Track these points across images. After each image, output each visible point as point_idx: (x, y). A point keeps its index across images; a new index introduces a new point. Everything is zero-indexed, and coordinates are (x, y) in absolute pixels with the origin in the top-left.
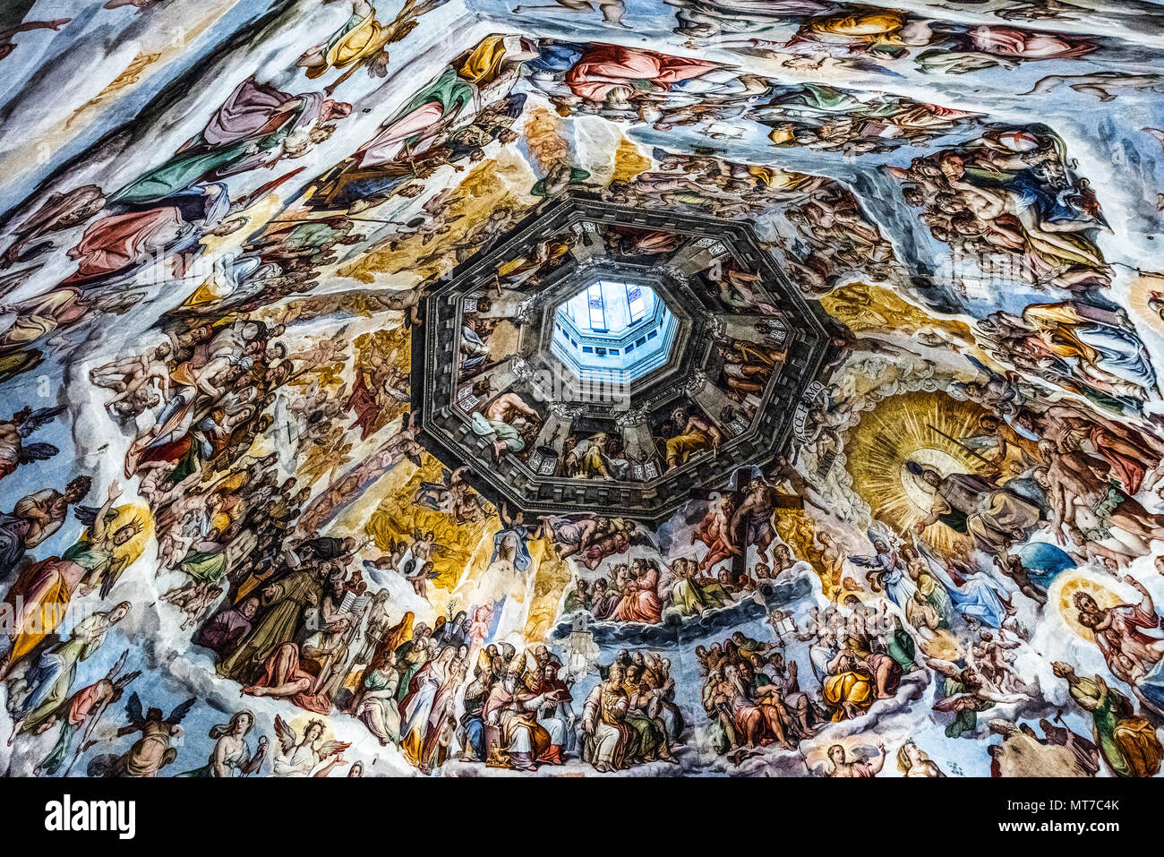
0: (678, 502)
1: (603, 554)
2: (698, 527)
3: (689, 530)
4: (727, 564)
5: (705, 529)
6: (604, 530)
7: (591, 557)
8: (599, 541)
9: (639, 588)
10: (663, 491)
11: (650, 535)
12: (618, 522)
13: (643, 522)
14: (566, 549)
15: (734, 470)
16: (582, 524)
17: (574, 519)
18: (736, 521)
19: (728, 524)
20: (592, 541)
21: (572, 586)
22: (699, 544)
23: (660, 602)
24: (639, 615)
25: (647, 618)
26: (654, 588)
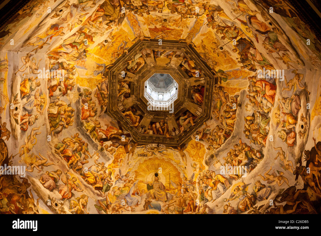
0: (115, 118)
2: (110, 125)
3: (108, 123)
4: (104, 137)
5: (111, 128)
9: (90, 111)
10: (117, 113)
11: (104, 112)
12: (107, 101)
13: (107, 109)
18: (116, 136)
19: (115, 134)
22: (106, 127)
23: (86, 119)
24: (83, 113)
25: (82, 116)
26: (90, 116)
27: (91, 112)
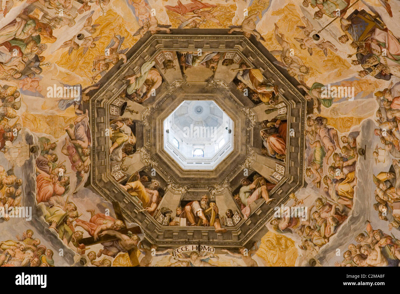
1: (70, 156)
6: (83, 154)
7: (68, 149)
8: (77, 151)
9: (54, 184)
12: (88, 161)
13: (89, 178)
14: (72, 131)
15: (138, 224)
16: (86, 139)
17: (88, 133)
18: (112, 233)
19: (108, 229)
20: (77, 147)
21: (53, 140)
23: (48, 200)
24: (40, 188)
25: (39, 194)
26: (55, 194)
27: (57, 185)
